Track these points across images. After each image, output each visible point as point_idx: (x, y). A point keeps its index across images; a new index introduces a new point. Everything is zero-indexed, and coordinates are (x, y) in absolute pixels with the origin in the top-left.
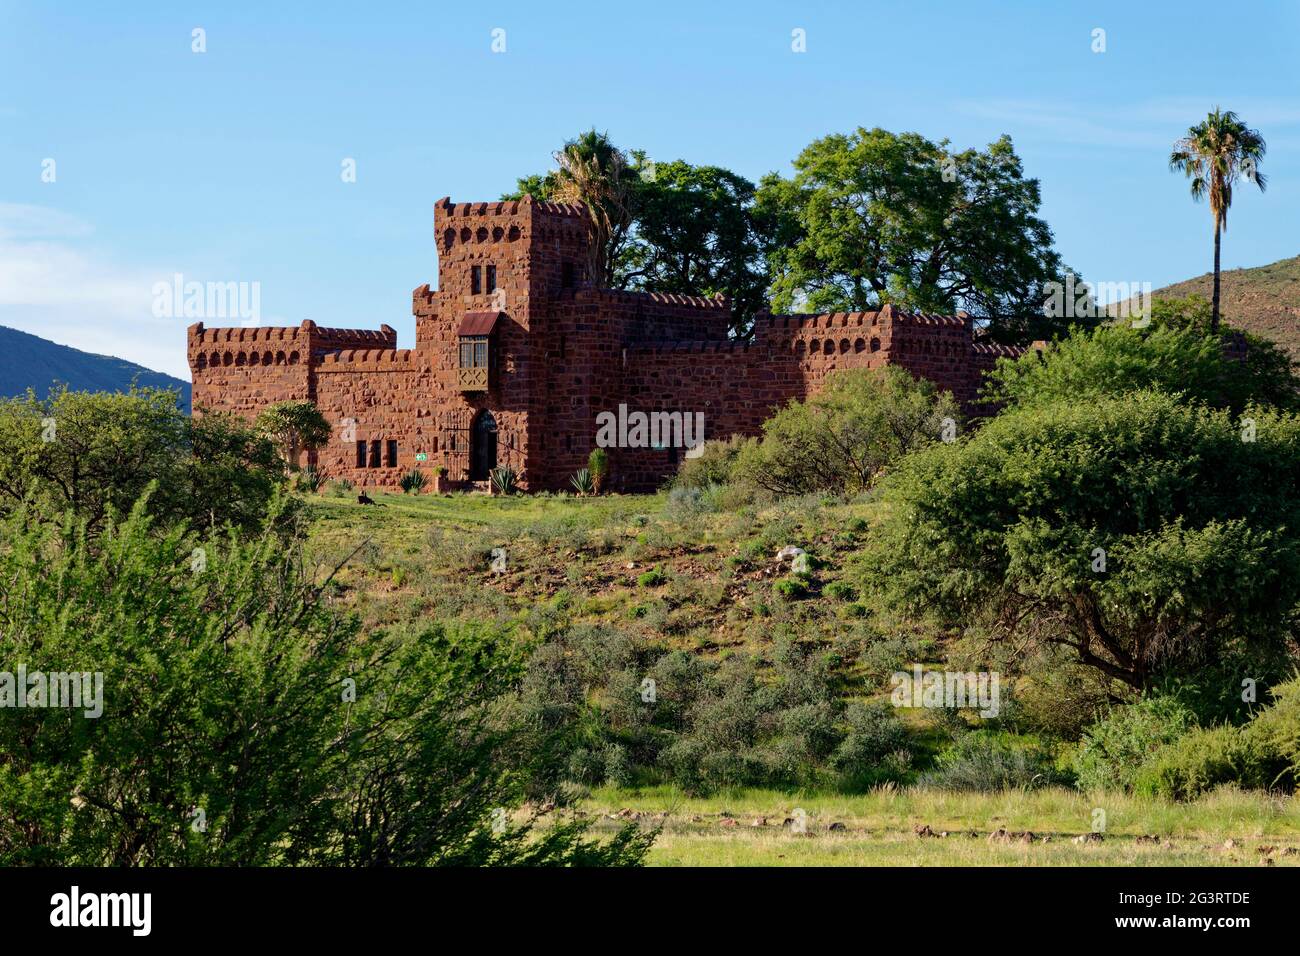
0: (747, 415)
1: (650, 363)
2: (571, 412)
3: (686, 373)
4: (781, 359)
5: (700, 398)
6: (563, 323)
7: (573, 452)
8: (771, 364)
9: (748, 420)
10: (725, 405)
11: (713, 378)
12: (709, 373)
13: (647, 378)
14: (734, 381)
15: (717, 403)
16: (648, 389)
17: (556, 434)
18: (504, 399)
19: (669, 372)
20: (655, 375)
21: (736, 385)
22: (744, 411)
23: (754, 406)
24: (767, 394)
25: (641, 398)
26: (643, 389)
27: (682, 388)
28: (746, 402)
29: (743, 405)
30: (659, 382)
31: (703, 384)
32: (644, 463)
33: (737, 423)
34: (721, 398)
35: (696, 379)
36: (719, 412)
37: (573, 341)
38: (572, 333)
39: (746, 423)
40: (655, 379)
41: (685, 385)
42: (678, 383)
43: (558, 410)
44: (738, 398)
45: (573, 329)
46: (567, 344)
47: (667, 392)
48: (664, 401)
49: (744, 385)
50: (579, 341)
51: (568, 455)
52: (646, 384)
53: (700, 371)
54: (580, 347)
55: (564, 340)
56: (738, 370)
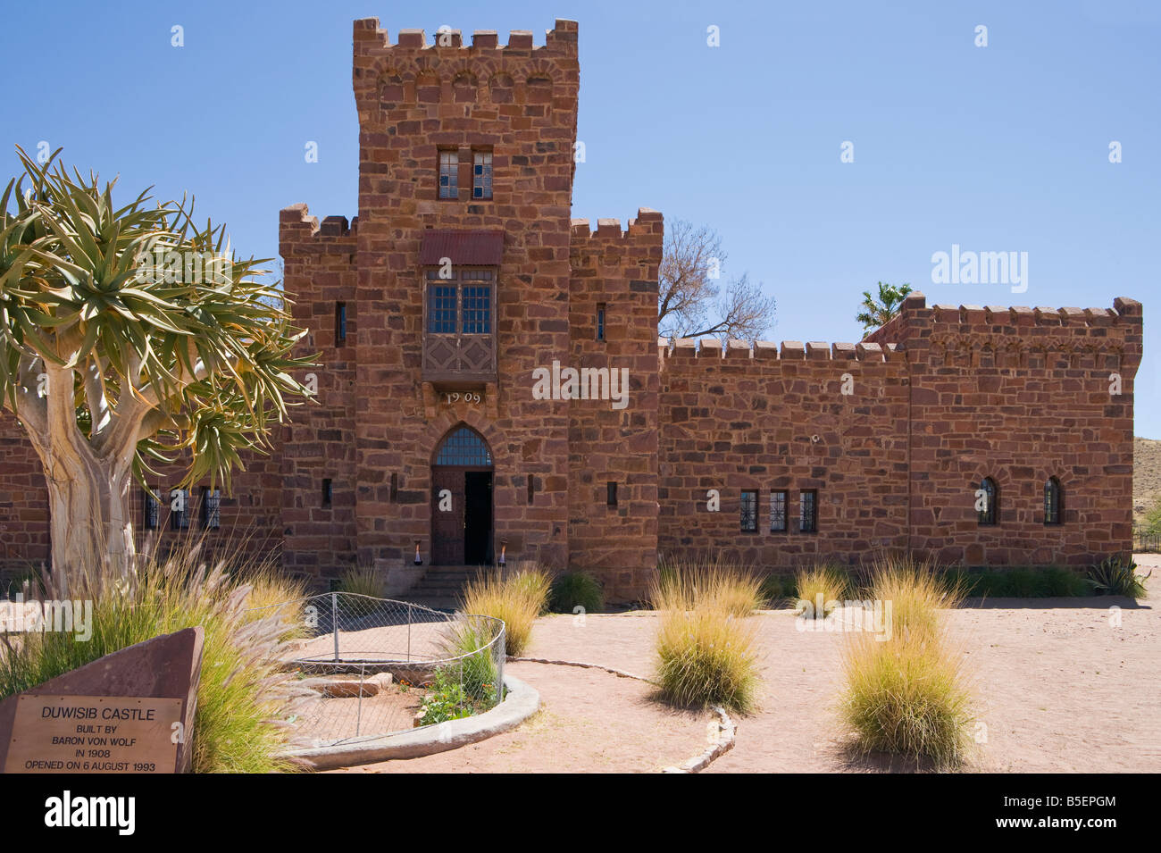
0: (884, 458)
1: (710, 370)
2: (618, 439)
3: (775, 389)
4: (950, 371)
5: (800, 429)
6: (602, 276)
7: (623, 513)
8: (932, 379)
9: (888, 468)
10: (846, 444)
11: (823, 398)
12: (815, 390)
13: (703, 395)
14: (862, 405)
15: (832, 438)
16: (705, 413)
17: (588, 479)
18: (511, 404)
19: (742, 385)
20: (718, 390)
21: (865, 411)
22: (880, 453)
23: (897, 445)
24: (923, 426)
25: (691, 427)
26: (695, 413)
27: (768, 413)
28: (884, 438)
29: (878, 443)
30: (726, 402)
31: (806, 408)
32: (697, 533)
33: (867, 472)
34: (838, 430)
35: (791, 399)
36: (836, 453)
37: (624, 309)
38: (621, 297)
39: (883, 472)
40: (718, 397)
41: (774, 408)
42: (760, 404)
43: (591, 435)
44: (868, 431)
45: (626, 290)
46: (610, 315)
47: (740, 420)
48: (735, 433)
49: (880, 411)
50: (636, 311)
51: (614, 517)
52: (700, 406)
53: (801, 387)
54: (638, 322)
55: (602, 307)
56: (870, 387)
